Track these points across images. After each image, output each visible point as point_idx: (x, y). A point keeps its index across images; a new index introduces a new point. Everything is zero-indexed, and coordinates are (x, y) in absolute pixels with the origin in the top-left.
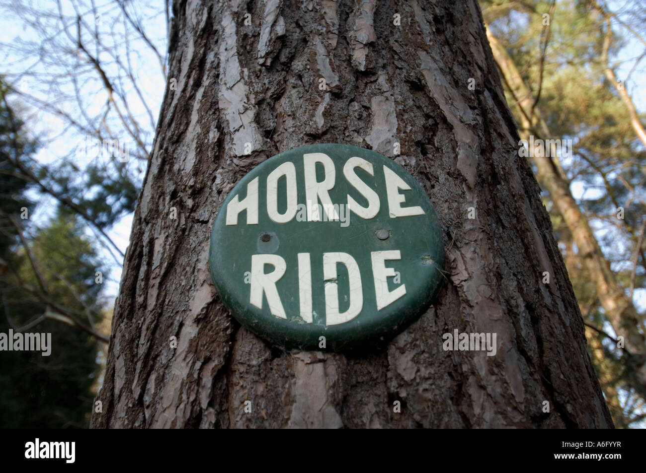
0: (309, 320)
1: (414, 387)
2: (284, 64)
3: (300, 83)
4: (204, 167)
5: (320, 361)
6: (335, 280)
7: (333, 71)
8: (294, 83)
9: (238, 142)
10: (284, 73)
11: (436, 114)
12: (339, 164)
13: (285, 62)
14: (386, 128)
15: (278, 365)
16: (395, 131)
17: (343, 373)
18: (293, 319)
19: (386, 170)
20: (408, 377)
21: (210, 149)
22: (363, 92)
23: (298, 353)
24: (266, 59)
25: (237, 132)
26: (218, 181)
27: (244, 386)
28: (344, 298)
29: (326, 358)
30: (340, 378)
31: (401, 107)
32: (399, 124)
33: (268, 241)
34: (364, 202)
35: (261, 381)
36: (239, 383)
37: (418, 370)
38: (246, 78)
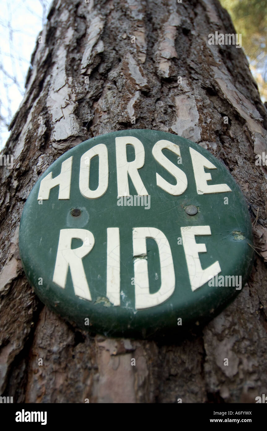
0: (116, 301)
1: (238, 385)
2: (102, 74)
3: (115, 87)
4: (31, 154)
5: (128, 352)
6: (145, 256)
7: (143, 76)
8: (109, 86)
9: (59, 130)
10: (102, 81)
11: (229, 112)
12: (148, 146)
13: (103, 73)
14: (189, 119)
15: (80, 352)
16: (197, 121)
17: (154, 366)
18: (99, 300)
19: (192, 151)
20: (230, 373)
21: (38, 140)
22: (167, 95)
23: (102, 341)
24: (87, 69)
25: (58, 122)
26: (39, 164)
27: (43, 375)
28: (155, 276)
29: (134, 348)
30: (151, 374)
31: (201, 104)
32: (200, 116)
33: (78, 215)
34: (172, 180)
35: (61, 371)
36: (38, 371)
37: (240, 363)
38: (70, 83)
